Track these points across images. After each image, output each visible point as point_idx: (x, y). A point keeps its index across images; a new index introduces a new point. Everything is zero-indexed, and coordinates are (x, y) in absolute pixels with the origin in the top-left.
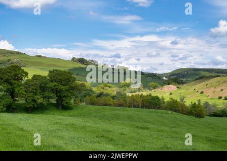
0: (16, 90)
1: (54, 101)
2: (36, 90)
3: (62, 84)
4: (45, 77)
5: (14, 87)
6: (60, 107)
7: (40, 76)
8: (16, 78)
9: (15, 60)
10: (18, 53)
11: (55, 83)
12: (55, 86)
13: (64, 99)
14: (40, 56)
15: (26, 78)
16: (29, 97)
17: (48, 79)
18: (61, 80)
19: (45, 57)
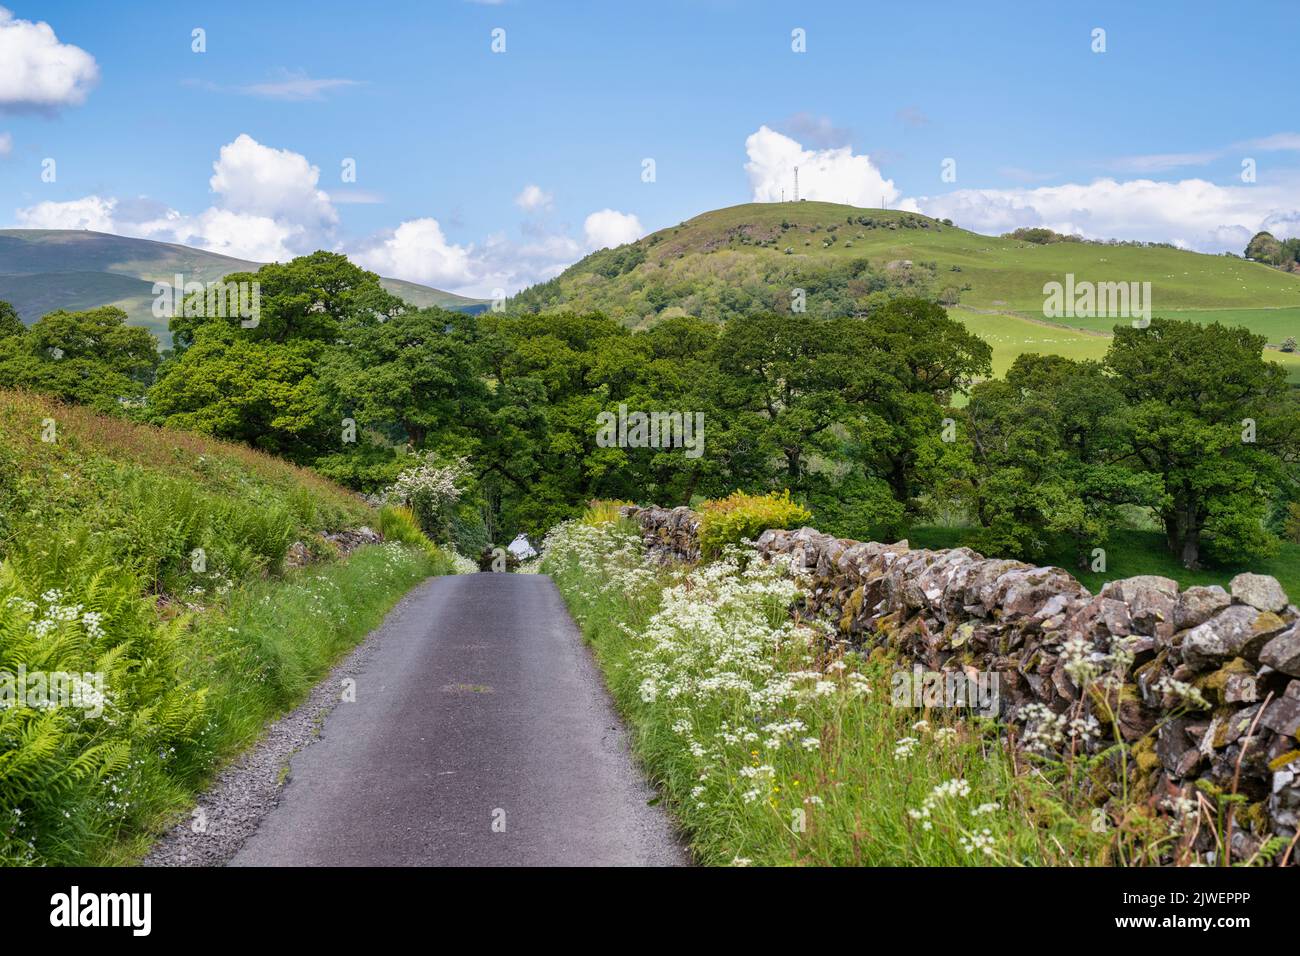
0: (924, 449)
1: (1145, 519)
2: (1042, 449)
3: (1198, 413)
4: (1092, 370)
5: (915, 434)
6: (1190, 556)
7: (1056, 361)
8: (922, 373)
9: (893, 265)
10: (911, 223)
11: (1156, 407)
12: (1155, 424)
13: (1215, 506)
14: (1041, 238)
15: (978, 379)
16: (995, 490)
17: (1113, 382)
18: (1194, 389)
19: (1074, 240)
